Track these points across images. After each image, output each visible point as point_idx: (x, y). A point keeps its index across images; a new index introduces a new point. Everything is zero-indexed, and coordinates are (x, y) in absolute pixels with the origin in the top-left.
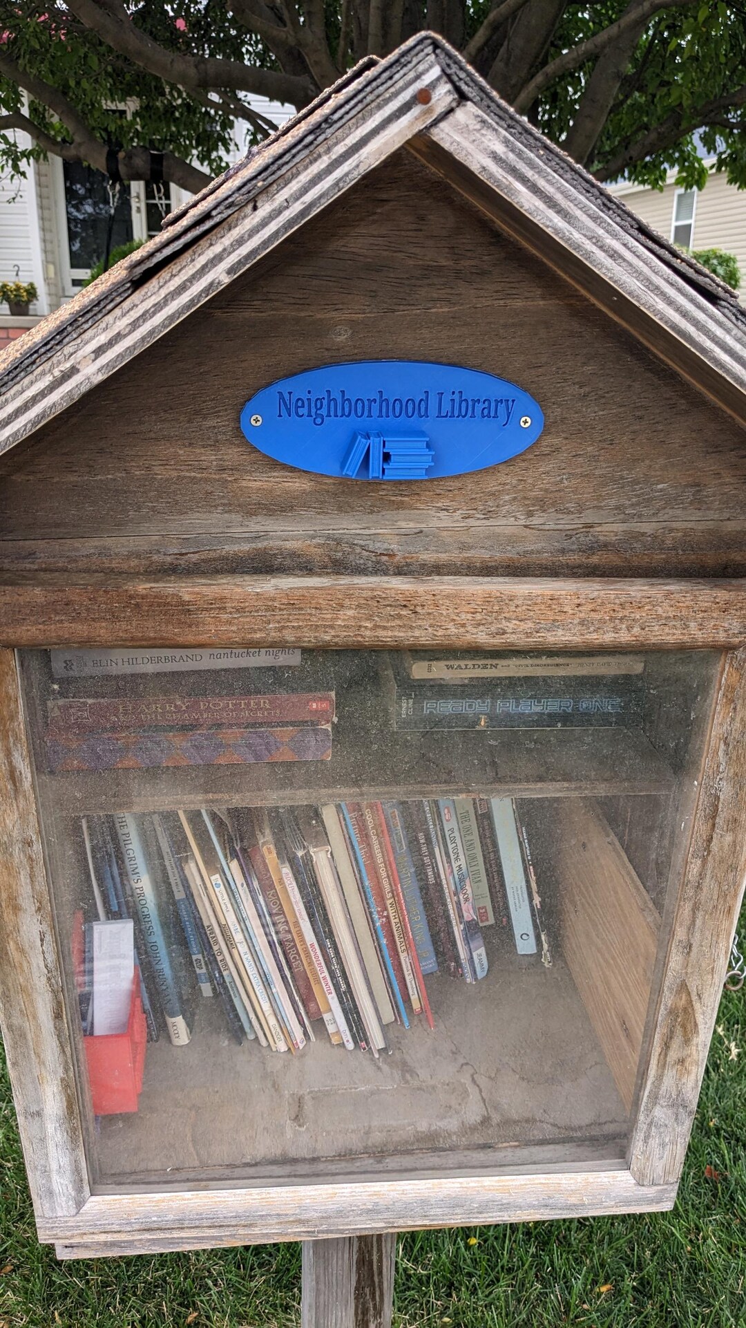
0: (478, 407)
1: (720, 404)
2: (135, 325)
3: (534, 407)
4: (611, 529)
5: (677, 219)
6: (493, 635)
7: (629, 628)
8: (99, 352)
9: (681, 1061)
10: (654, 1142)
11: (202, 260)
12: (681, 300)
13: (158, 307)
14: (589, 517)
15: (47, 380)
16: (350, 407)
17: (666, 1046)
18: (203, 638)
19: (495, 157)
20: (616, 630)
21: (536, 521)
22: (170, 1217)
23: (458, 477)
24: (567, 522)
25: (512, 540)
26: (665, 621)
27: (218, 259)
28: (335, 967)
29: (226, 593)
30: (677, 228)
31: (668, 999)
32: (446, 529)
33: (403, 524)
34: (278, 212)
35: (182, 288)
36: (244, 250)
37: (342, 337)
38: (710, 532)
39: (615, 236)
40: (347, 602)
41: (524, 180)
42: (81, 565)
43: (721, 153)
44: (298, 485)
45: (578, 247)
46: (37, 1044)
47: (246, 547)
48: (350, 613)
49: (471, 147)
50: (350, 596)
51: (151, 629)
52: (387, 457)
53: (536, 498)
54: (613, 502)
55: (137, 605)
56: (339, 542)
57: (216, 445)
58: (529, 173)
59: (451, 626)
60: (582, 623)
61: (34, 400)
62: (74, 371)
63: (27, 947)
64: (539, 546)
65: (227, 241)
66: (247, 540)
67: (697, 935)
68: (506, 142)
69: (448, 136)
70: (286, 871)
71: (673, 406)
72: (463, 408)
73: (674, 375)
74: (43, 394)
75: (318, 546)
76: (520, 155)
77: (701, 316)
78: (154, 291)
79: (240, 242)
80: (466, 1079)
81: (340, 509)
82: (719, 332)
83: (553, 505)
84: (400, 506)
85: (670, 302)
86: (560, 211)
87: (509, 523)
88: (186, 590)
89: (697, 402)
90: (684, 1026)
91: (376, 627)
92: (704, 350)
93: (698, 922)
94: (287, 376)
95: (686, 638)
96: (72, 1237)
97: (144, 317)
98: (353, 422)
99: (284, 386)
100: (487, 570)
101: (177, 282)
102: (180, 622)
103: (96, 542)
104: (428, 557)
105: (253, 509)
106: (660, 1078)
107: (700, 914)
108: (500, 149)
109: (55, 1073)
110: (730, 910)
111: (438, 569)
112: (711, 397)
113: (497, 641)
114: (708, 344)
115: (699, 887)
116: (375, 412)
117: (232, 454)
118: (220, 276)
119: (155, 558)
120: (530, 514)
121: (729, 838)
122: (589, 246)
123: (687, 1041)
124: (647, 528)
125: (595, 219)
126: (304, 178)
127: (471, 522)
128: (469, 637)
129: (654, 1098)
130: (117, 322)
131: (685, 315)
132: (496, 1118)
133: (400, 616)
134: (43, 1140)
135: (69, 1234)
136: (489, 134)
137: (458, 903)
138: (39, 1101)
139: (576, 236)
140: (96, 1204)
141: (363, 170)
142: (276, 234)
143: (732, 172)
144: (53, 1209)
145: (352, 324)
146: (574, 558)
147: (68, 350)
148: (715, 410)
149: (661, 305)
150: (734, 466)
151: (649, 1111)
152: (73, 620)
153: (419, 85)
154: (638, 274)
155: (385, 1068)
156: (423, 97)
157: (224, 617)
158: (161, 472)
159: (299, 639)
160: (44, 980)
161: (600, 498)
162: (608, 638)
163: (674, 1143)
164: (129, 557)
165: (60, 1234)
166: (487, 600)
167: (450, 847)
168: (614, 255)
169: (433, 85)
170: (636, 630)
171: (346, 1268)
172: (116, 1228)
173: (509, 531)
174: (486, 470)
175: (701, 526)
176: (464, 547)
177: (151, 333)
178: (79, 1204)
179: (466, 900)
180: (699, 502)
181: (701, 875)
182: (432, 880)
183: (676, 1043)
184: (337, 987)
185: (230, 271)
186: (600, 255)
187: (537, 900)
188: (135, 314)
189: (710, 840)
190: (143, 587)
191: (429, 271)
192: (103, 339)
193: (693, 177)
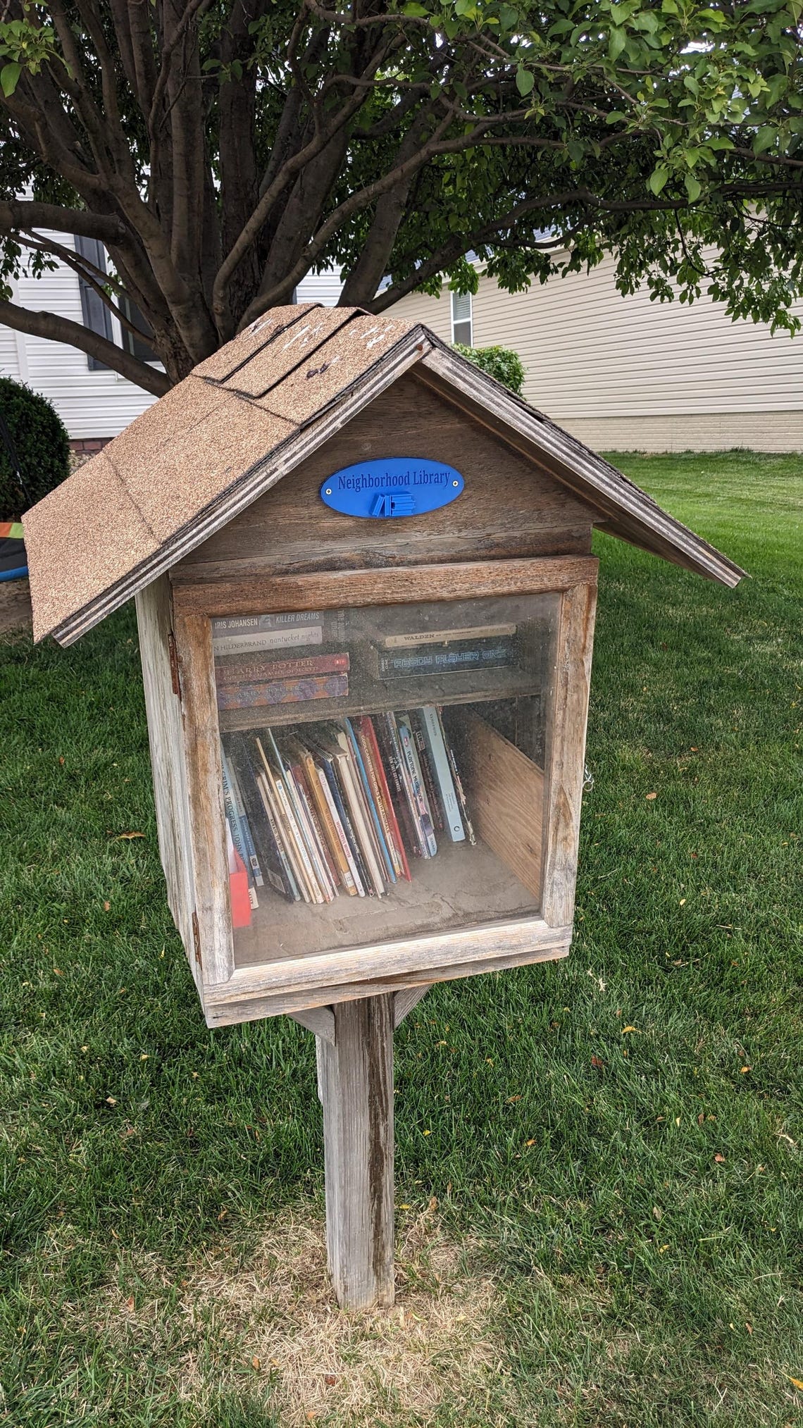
0: (433, 477)
1: (545, 468)
2: (302, 448)
3: (459, 475)
4: (499, 535)
5: (455, 319)
6: (450, 592)
7: (515, 583)
8: (286, 461)
9: (565, 839)
10: (556, 896)
11: (330, 419)
12: (528, 422)
13: (312, 440)
14: (489, 530)
15: (265, 474)
16: (373, 482)
17: (556, 829)
18: (308, 605)
19: (448, 369)
20: (509, 585)
21: (463, 534)
22: (284, 977)
23: (424, 514)
24: (478, 534)
25: (453, 545)
26: (532, 578)
27: (337, 417)
28: (352, 836)
29: (320, 580)
30: (456, 326)
31: (554, 799)
32: (420, 542)
33: (399, 540)
34: (362, 396)
35: (322, 431)
36: (348, 413)
37: (367, 448)
38: (548, 534)
39: (498, 397)
40: (379, 580)
41: (460, 377)
42: (241, 573)
43: (492, 259)
44: (348, 523)
45: (484, 403)
46: (212, 860)
47: (322, 558)
48: (380, 586)
49: (438, 366)
50: (379, 577)
51: (284, 601)
52: (393, 505)
53: (463, 522)
54: (499, 522)
55: (275, 589)
56: (367, 552)
57: (308, 506)
58: (462, 374)
59: (429, 589)
60: (492, 582)
61: (258, 484)
62: (276, 470)
63: (210, 796)
64: (465, 547)
65: (341, 410)
66: (323, 554)
67: (566, 757)
68: (452, 363)
69: (428, 362)
70: (321, 773)
71: (524, 471)
72: (426, 479)
73: (522, 456)
74: (262, 481)
75: (357, 555)
76: (458, 367)
77: (537, 428)
78: (310, 434)
79: (346, 410)
80: (438, 900)
81: (368, 535)
82: (545, 434)
83: (471, 525)
84: (397, 531)
85: (523, 423)
86: (476, 389)
87: (450, 537)
88: (300, 580)
89: (535, 468)
90: (564, 815)
91: (393, 592)
92: (539, 443)
93: (565, 748)
94: (342, 469)
95: (543, 586)
96: (225, 999)
97: (306, 444)
98: (374, 490)
99: (341, 474)
100: (441, 561)
101: (320, 428)
102: (297, 597)
103: (248, 561)
104: (411, 557)
105: (324, 538)
106: (555, 851)
107: (565, 743)
108: (450, 365)
109: (221, 878)
110: (581, 740)
111: (416, 563)
112: (541, 465)
113: (452, 595)
114: (541, 440)
115: (563, 727)
116: (385, 484)
117: (316, 510)
118: (338, 424)
119: (278, 567)
120: (460, 531)
121: (575, 697)
122: (489, 402)
123: (567, 825)
124: (517, 534)
125: (490, 391)
126: (372, 382)
127: (432, 537)
128: (438, 594)
129: (553, 865)
130: (295, 447)
131: (530, 428)
132: (461, 913)
133: (404, 586)
134: (211, 927)
135: (223, 997)
136: (445, 360)
137: (416, 801)
138: (211, 899)
139: (483, 398)
140: (239, 973)
141: (396, 377)
142: (361, 406)
143: (503, 277)
144: (215, 978)
145: (372, 441)
146: (483, 552)
147: (273, 461)
148: (543, 471)
149: (520, 425)
150: (555, 499)
151: (551, 874)
152: (245, 600)
153: (416, 343)
154: (509, 412)
155: (387, 902)
156: (419, 347)
157: (319, 592)
158: (282, 522)
159: (355, 602)
160: (218, 816)
161: (493, 520)
162: (505, 589)
163: (567, 895)
164: (264, 567)
165: (218, 998)
166: (446, 573)
167: (409, 764)
168: (499, 405)
169: (422, 342)
170: (519, 584)
171: (362, 1081)
172: (251, 989)
173: (451, 540)
174: (437, 510)
175: (543, 531)
176: (429, 550)
177: (308, 451)
178: (230, 973)
179: (421, 800)
180: (541, 519)
181: (564, 720)
182: (399, 789)
183: (561, 826)
184: (353, 851)
185: (342, 423)
186: (493, 405)
187: (463, 798)
188: (302, 443)
189: (566, 698)
190: (279, 580)
191: (406, 414)
192: (288, 455)
193: (466, 283)
